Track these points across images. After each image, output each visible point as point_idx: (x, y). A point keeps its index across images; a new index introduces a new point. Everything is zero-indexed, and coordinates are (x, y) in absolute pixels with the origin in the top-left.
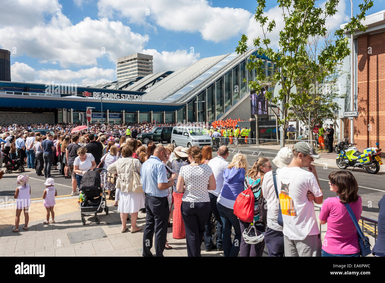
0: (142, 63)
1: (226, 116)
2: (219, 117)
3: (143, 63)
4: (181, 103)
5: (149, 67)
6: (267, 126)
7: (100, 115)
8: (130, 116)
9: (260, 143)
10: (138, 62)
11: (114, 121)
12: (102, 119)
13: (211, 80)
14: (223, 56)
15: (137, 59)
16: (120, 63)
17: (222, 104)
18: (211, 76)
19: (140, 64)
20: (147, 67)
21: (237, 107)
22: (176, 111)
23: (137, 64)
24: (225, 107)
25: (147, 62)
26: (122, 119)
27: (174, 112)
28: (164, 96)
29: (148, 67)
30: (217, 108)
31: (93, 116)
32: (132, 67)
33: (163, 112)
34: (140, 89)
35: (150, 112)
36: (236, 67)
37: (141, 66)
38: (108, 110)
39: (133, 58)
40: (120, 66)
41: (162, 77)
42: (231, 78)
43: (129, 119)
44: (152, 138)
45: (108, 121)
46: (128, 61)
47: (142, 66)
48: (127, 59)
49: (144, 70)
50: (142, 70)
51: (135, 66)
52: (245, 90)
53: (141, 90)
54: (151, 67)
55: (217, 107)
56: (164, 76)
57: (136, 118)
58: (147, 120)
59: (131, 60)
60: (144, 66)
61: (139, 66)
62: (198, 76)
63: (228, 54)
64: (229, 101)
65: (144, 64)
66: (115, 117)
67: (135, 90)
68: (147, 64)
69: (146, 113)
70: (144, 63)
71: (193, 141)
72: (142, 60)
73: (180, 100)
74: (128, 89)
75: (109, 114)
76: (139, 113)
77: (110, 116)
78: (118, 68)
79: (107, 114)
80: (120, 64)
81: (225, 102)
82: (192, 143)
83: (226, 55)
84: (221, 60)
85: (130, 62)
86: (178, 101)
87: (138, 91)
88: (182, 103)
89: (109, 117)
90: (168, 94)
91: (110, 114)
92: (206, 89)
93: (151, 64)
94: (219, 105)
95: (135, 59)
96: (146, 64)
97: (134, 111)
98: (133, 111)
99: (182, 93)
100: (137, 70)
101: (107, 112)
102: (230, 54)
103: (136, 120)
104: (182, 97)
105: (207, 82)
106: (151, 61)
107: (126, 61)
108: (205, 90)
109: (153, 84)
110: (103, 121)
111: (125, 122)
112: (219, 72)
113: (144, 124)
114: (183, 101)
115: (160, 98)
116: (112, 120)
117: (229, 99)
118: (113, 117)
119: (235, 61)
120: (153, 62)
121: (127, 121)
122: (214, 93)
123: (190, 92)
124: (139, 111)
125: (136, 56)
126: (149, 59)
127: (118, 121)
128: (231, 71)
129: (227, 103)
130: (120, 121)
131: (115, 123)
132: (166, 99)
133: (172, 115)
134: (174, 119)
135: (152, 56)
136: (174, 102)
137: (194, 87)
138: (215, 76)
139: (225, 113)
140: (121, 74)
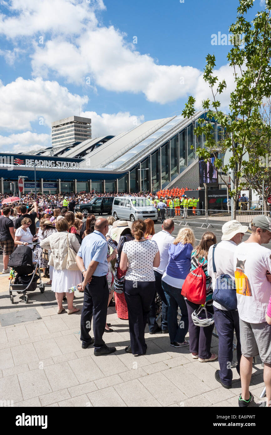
0: (79, 127)
1: (172, 185)
2: (164, 186)
3: (80, 127)
4: (122, 171)
5: (87, 131)
6: (217, 196)
7: (34, 184)
8: (66, 186)
9: (209, 214)
10: (75, 126)
12: (36, 189)
13: (155, 146)
14: (169, 119)
15: (74, 122)
16: (55, 127)
17: (167, 171)
18: (156, 141)
19: (77, 128)
20: (85, 131)
21: (184, 175)
22: (117, 179)
23: (74, 128)
24: (171, 175)
25: (85, 125)
26: (58, 189)
27: (115, 180)
28: (104, 163)
29: (85, 132)
31: (26, 186)
32: (68, 132)
33: (102, 181)
34: (78, 155)
35: (89, 181)
36: (182, 131)
37: (78, 130)
38: (42, 179)
39: (69, 121)
40: (55, 131)
41: (101, 142)
42: (177, 143)
43: (66, 188)
44: (91, 209)
45: (43, 190)
46: (64, 125)
47: (79, 130)
48: (63, 123)
50: (79, 135)
51: (71, 131)
52: (193, 156)
53: (79, 157)
54: (89, 131)
55: (162, 175)
56: (104, 141)
57: (74, 188)
58: (85, 190)
59: (67, 124)
60: (81, 130)
61: (76, 130)
62: (141, 141)
63: (174, 116)
66: (50, 187)
67: (71, 156)
68: (85, 128)
69: (84, 182)
70: (82, 127)
71: (136, 213)
72: (79, 123)
73: (121, 167)
74: (64, 156)
75: (44, 184)
76: (77, 182)
78: (53, 132)
79: (41, 183)
80: (55, 129)
81: (171, 170)
82: (135, 215)
83: (171, 118)
84: (166, 124)
85: (66, 126)
86: (119, 168)
87: (75, 157)
89: (44, 187)
90: (108, 161)
93: (89, 128)
94: (165, 173)
95: (71, 123)
97: (71, 180)
98: (69, 180)
99: (124, 159)
100: (74, 134)
101: (41, 181)
102: (177, 116)
103: (74, 190)
104: (124, 164)
106: (89, 125)
107: (61, 125)
108: (149, 157)
109: (92, 150)
110: (37, 191)
111: (61, 192)
112: (165, 137)
113: (82, 194)
114: (125, 169)
115: (100, 166)
116: (46, 190)
117: (175, 167)
118: (48, 187)
119: (181, 124)
120: (91, 126)
121: (63, 191)
122: (159, 160)
123: (133, 158)
124: (76, 180)
125: (73, 120)
126: (86, 122)
127: (53, 191)
128: (177, 135)
129: (173, 170)
130: (56, 190)
131: (50, 193)
132: (106, 167)
133: (113, 184)
134: (115, 189)
135: (90, 120)
136: (115, 169)
137: (137, 153)
138: (160, 140)
139: (172, 181)
140: (56, 139)
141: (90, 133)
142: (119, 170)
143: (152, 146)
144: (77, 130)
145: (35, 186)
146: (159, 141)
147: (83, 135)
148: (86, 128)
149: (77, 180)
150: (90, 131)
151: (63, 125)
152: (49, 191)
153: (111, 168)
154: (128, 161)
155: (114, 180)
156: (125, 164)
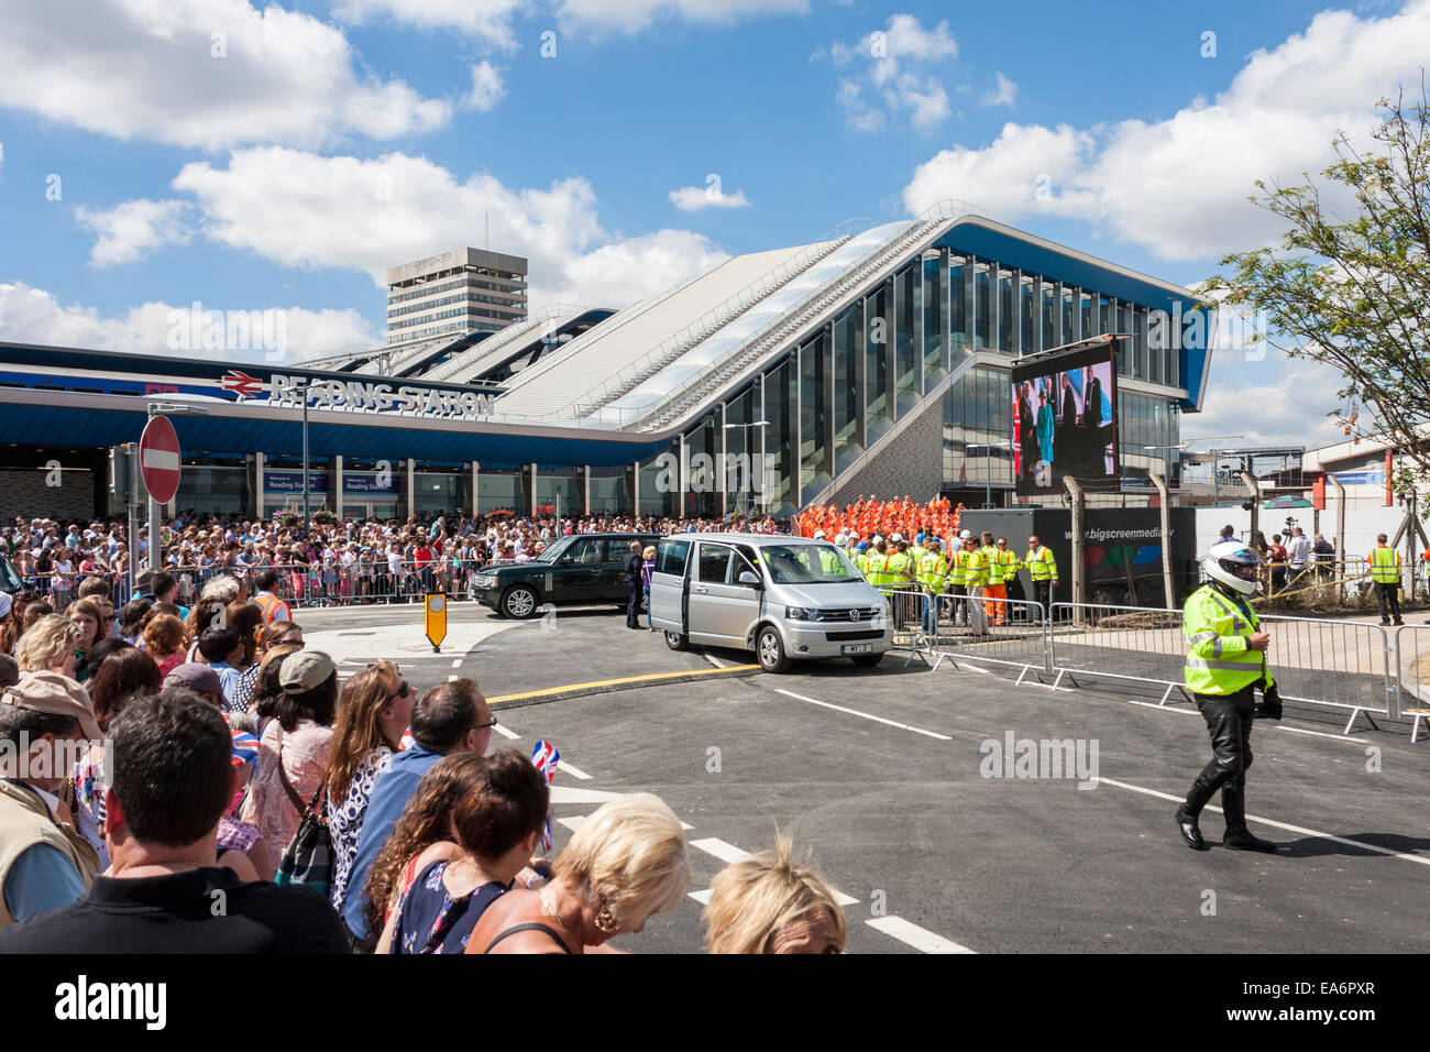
0: (484, 285)
1: (838, 489)
2: (810, 494)
3: (487, 288)
4: (656, 431)
5: (512, 303)
6: (1110, 534)
7: (299, 478)
8: (437, 487)
10: (471, 283)
11: (368, 504)
12: (306, 497)
13: (781, 340)
14: (823, 246)
15: (466, 270)
16: (398, 285)
17: (822, 438)
18: (782, 323)
19: (477, 291)
20: (505, 300)
21: (883, 453)
22: (637, 464)
23: (465, 290)
24: (837, 450)
25: (504, 282)
26: (403, 500)
27: (629, 469)
28: (587, 401)
29: (507, 303)
30: (805, 455)
31: (272, 484)
32: (447, 301)
33: (579, 470)
34: (482, 377)
35: (525, 468)
36: (877, 290)
37: (481, 298)
38: (339, 460)
39: (450, 265)
40: (401, 298)
41: (567, 333)
42: (858, 334)
43: (434, 496)
45: (340, 504)
46: (431, 277)
47: (485, 297)
48: (428, 271)
49: (495, 314)
50: (485, 313)
51: (458, 299)
52: (912, 384)
53: (485, 381)
54: (518, 302)
55: (803, 449)
56: (574, 329)
57: (466, 495)
58: (511, 503)
59: (443, 274)
60: (492, 297)
61: (475, 297)
62: (725, 324)
63: (844, 237)
64: (852, 426)
65: (493, 289)
66: (369, 490)
67: (462, 379)
68: (505, 289)
69: (506, 471)
70: (494, 287)
71: (787, 616)
72: (485, 273)
73: (651, 418)
74: (433, 375)
75: (345, 478)
76: (480, 472)
77: (349, 486)
78: (391, 303)
79: (335, 476)
80: (399, 291)
81: (837, 432)
82: (784, 625)
83: (833, 243)
84: (815, 263)
85: (438, 282)
86: (645, 422)
87: (471, 382)
88: (660, 430)
89: (345, 490)
90: (600, 394)
91: (350, 477)
92: (760, 377)
93: (519, 292)
94: (812, 443)
95: (457, 270)
96: (501, 290)
97: (456, 464)
98: (447, 464)
99: (661, 388)
100: (466, 311)
101: (334, 467)
102: (852, 237)
103: (466, 505)
104: (663, 407)
105: (764, 345)
106: (519, 279)
107: (423, 278)
108: (756, 381)
109: (533, 360)
110: (311, 504)
111: (415, 512)
112: (815, 308)
113: (500, 518)
114: (666, 424)
115: (570, 412)
116: (358, 501)
117: (849, 421)
118: (362, 490)
119: (875, 264)
120: (526, 284)
121: (425, 507)
122: (791, 395)
123: (697, 385)
124: (476, 466)
125: (463, 261)
126: (511, 270)
127: (386, 507)
128: (859, 303)
129: (842, 432)
130: (393, 504)
131: (370, 514)
132: (596, 415)
133: (619, 482)
134: (629, 500)
135: (524, 262)
136: (629, 426)
137: (712, 367)
138: (798, 320)
139: (837, 475)
140: (402, 327)
141: (523, 307)
142: (645, 429)
143: (768, 342)
144: (478, 296)
145: (304, 486)
146: (794, 323)
147: (498, 315)
148: (509, 291)
149: (480, 465)
150: (523, 300)
151: (429, 280)
152: (365, 507)
153: (614, 419)
154: (678, 396)
155: (623, 467)
156: (667, 407)
